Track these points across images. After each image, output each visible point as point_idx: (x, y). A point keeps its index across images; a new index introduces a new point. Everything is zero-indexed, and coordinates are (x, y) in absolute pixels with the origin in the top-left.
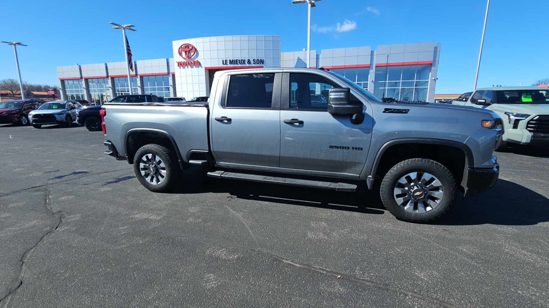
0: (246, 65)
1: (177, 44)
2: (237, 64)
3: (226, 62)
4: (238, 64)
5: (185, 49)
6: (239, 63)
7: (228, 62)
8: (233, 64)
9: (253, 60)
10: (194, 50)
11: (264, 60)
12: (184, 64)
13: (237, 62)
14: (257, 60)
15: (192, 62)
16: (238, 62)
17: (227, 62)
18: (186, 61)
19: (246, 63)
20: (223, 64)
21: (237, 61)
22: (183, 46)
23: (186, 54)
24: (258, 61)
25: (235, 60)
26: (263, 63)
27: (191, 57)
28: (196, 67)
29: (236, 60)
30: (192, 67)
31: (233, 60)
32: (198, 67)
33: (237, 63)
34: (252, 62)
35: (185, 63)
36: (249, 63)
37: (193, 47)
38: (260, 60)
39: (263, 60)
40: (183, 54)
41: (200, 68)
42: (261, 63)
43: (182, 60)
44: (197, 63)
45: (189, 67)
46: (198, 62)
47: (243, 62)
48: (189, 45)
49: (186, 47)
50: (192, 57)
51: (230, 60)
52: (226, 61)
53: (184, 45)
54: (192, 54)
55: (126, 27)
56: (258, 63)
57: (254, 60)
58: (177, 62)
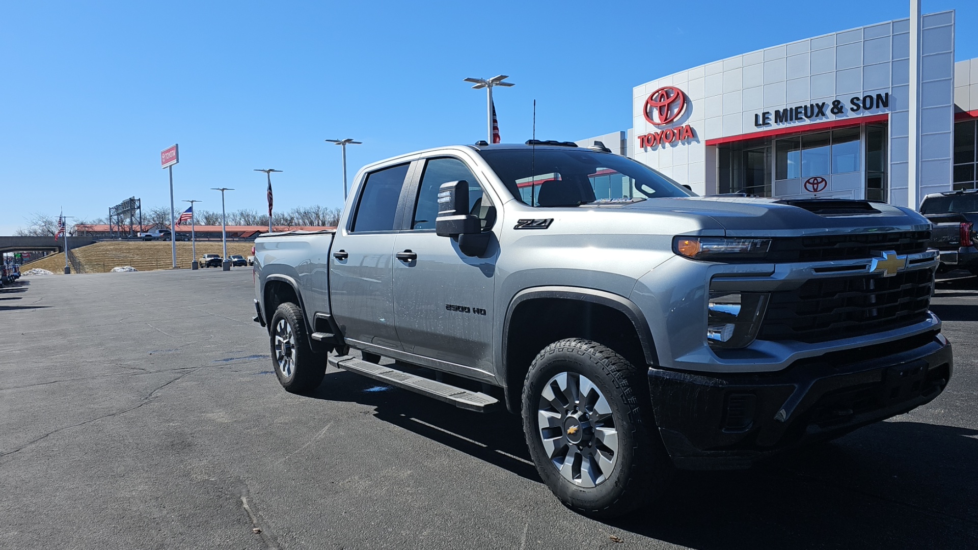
0: (827, 118)
1: (642, 93)
2: (797, 118)
3: (765, 118)
4: (801, 118)
5: (660, 101)
6: (804, 117)
7: (772, 117)
8: (786, 121)
9: (852, 101)
10: (680, 101)
11: (890, 93)
12: (655, 139)
13: (797, 113)
14: (865, 99)
15: (675, 131)
16: (801, 112)
17: (768, 118)
18: (659, 131)
19: (828, 112)
20: (757, 124)
21: (799, 110)
22: (657, 94)
23: (661, 114)
24: (868, 100)
25: (794, 108)
26: (886, 104)
27: (672, 120)
28: (684, 144)
29: (797, 108)
30: (674, 144)
31: (785, 110)
32: (689, 143)
33: (799, 116)
34: (848, 105)
35: (658, 135)
36: (836, 110)
37: (678, 94)
38: (875, 97)
39: (887, 94)
40: (656, 114)
41: (694, 143)
42: (878, 107)
43: (652, 130)
44: (687, 131)
45: (667, 145)
46: (689, 130)
47: (816, 110)
48: (671, 90)
49: (662, 96)
50: (675, 120)
51: (777, 112)
52: (766, 116)
53: (657, 91)
54: (676, 111)
55: (493, 81)
56: (868, 105)
57: (855, 101)
58: (639, 137)
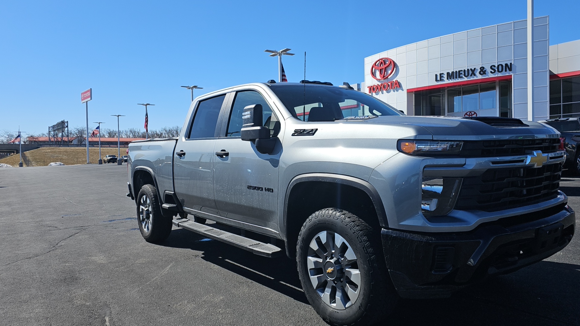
0: (477, 77)
1: (370, 61)
2: (460, 77)
3: (441, 77)
4: (462, 77)
5: (380, 66)
6: (463, 76)
7: (445, 76)
8: (453, 78)
9: (491, 68)
10: (392, 66)
11: (513, 63)
12: (377, 88)
13: (460, 74)
14: (498, 66)
15: (389, 84)
16: (462, 74)
17: (443, 77)
18: (380, 84)
19: (477, 73)
20: (436, 80)
21: (461, 72)
22: (378, 62)
23: (381, 73)
24: (500, 67)
25: (458, 71)
26: (510, 70)
27: (387, 77)
28: (394, 91)
29: (459, 71)
30: (389, 91)
31: (453, 72)
32: (397, 91)
33: (461, 75)
34: (489, 70)
35: (379, 86)
36: (482, 73)
37: (391, 62)
38: (504, 65)
39: (511, 64)
40: (378, 73)
41: (400, 91)
42: (506, 71)
43: (376, 83)
44: (396, 84)
45: (385, 91)
46: (397, 83)
47: (470, 72)
48: (386, 60)
49: (381, 63)
50: (389, 77)
51: (448, 73)
52: (442, 75)
53: (379, 60)
54: (390, 72)
55: (282, 52)
56: (500, 70)
57: (493, 67)
58: (368, 87)
